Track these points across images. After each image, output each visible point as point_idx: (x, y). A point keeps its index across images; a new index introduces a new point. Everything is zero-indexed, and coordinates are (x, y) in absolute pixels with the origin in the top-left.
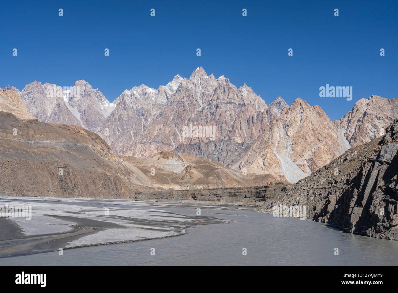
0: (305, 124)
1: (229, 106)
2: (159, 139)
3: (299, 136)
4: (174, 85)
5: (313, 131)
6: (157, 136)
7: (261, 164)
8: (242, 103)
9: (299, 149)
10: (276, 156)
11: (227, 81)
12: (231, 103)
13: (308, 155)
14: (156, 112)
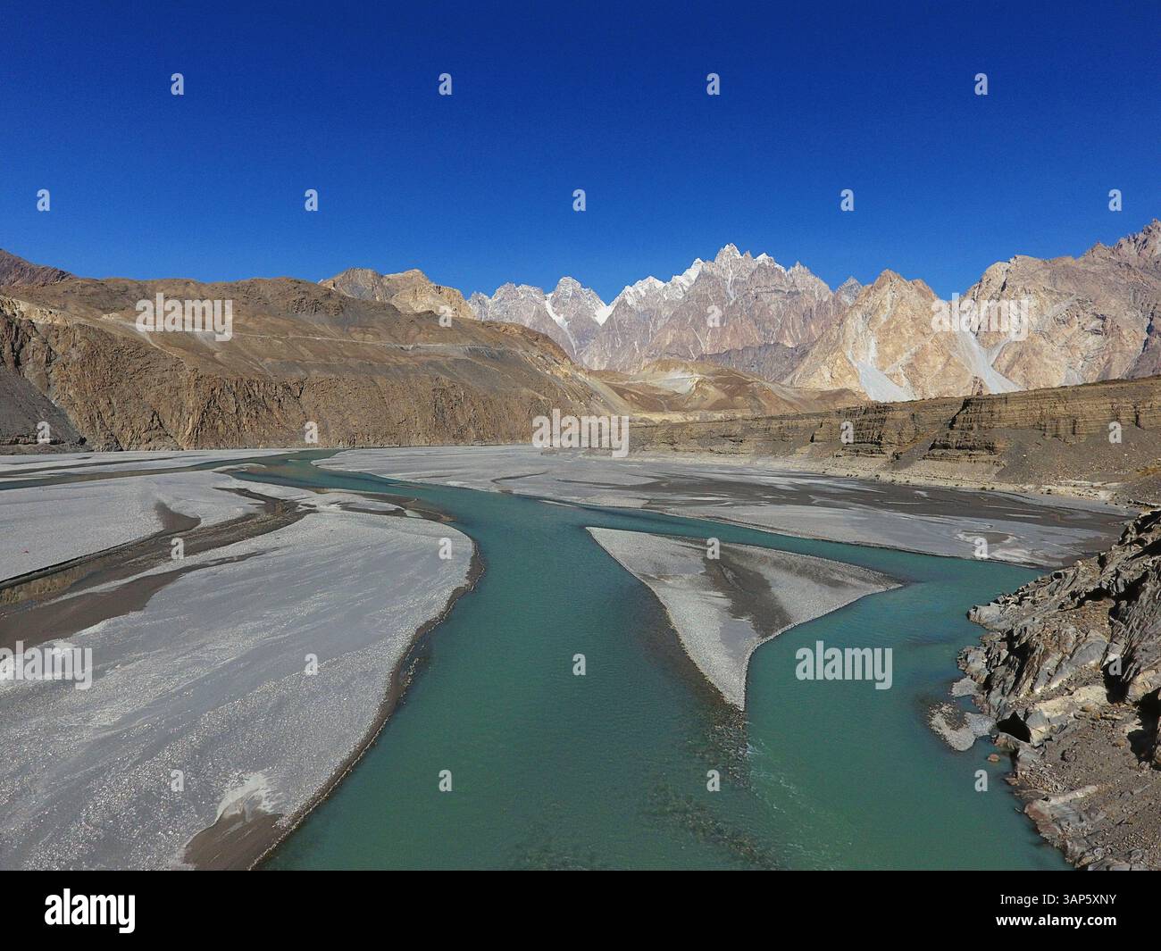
0: (899, 311)
1: (775, 296)
2: (673, 350)
3: (889, 330)
4: (692, 273)
5: (913, 319)
6: (670, 346)
7: (827, 375)
8: (793, 290)
9: (889, 350)
10: (851, 363)
11: (771, 261)
12: (777, 291)
13: (903, 359)
14: (667, 313)
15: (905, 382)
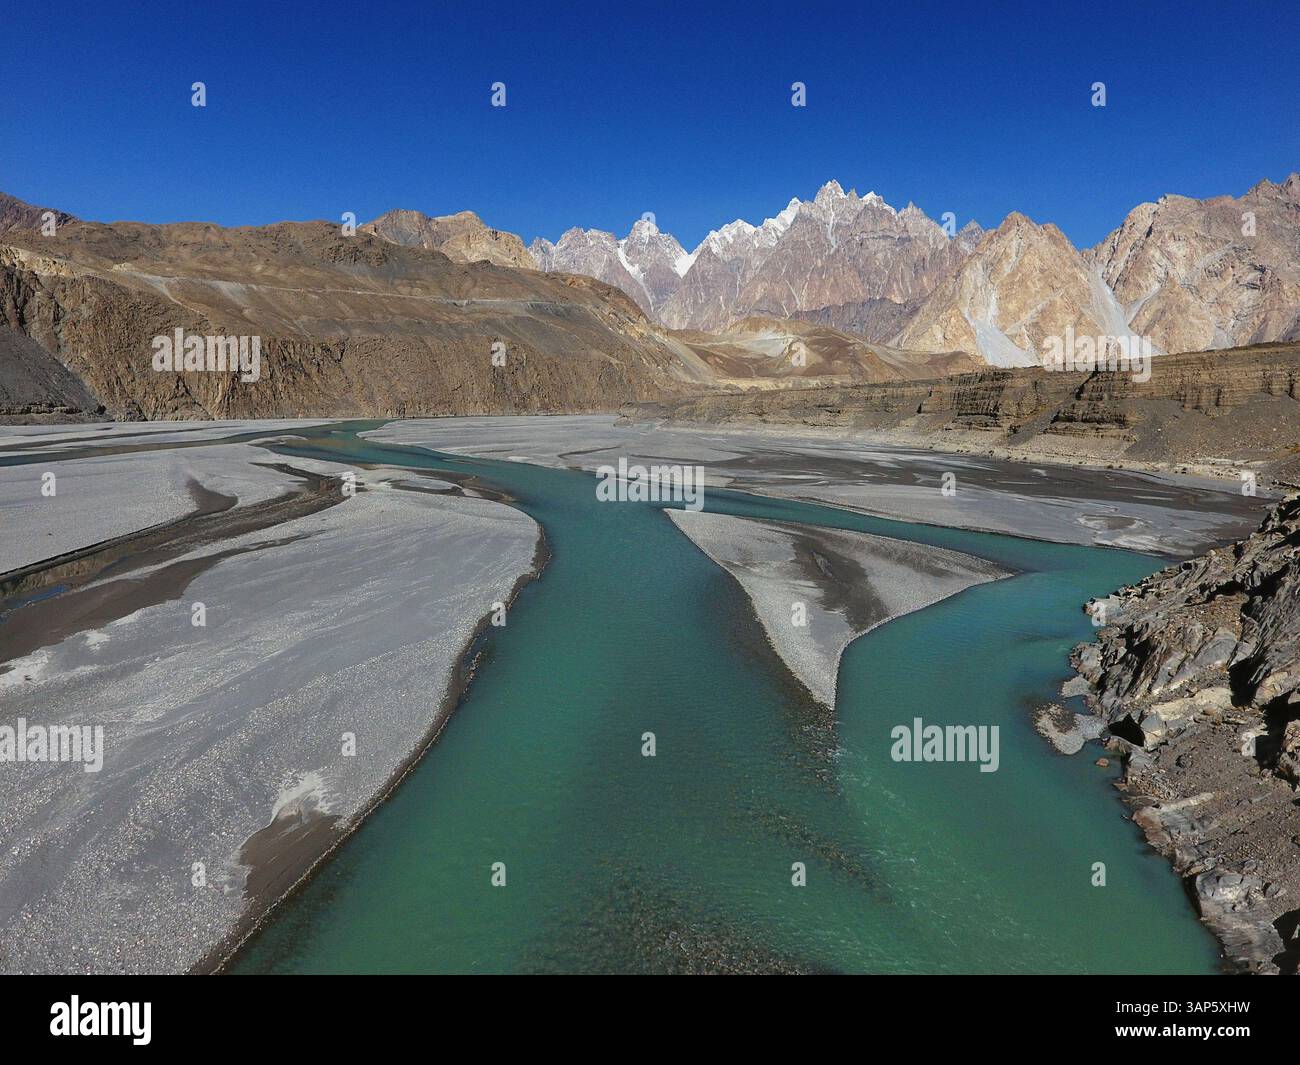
0: (1026, 260)
1: (883, 243)
2: (764, 306)
3: (1013, 283)
4: (788, 215)
5: (1042, 271)
6: (760, 301)
7: (940, 336)
8: (905, 235)
9: (1012, 306)
10: (967, 321)
11: (879, 202)
12: (885, 237)
13: (1027, 317)
14: (757, 262)
15: (1028, 344)
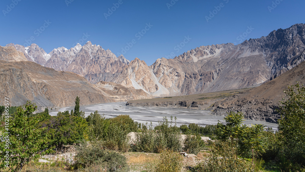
0: (140, 68)
1: (103, 58)
3: (138, 72)
7: (125, 83)
8: (108, 57)
9: (138, 77)
10: (130, 80)
11: (101, 47)
12: (104, 57)
13: (141, 79)
14: (71, 59)
15: (142, 85)
